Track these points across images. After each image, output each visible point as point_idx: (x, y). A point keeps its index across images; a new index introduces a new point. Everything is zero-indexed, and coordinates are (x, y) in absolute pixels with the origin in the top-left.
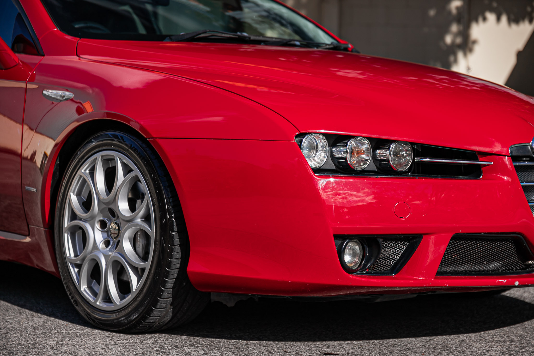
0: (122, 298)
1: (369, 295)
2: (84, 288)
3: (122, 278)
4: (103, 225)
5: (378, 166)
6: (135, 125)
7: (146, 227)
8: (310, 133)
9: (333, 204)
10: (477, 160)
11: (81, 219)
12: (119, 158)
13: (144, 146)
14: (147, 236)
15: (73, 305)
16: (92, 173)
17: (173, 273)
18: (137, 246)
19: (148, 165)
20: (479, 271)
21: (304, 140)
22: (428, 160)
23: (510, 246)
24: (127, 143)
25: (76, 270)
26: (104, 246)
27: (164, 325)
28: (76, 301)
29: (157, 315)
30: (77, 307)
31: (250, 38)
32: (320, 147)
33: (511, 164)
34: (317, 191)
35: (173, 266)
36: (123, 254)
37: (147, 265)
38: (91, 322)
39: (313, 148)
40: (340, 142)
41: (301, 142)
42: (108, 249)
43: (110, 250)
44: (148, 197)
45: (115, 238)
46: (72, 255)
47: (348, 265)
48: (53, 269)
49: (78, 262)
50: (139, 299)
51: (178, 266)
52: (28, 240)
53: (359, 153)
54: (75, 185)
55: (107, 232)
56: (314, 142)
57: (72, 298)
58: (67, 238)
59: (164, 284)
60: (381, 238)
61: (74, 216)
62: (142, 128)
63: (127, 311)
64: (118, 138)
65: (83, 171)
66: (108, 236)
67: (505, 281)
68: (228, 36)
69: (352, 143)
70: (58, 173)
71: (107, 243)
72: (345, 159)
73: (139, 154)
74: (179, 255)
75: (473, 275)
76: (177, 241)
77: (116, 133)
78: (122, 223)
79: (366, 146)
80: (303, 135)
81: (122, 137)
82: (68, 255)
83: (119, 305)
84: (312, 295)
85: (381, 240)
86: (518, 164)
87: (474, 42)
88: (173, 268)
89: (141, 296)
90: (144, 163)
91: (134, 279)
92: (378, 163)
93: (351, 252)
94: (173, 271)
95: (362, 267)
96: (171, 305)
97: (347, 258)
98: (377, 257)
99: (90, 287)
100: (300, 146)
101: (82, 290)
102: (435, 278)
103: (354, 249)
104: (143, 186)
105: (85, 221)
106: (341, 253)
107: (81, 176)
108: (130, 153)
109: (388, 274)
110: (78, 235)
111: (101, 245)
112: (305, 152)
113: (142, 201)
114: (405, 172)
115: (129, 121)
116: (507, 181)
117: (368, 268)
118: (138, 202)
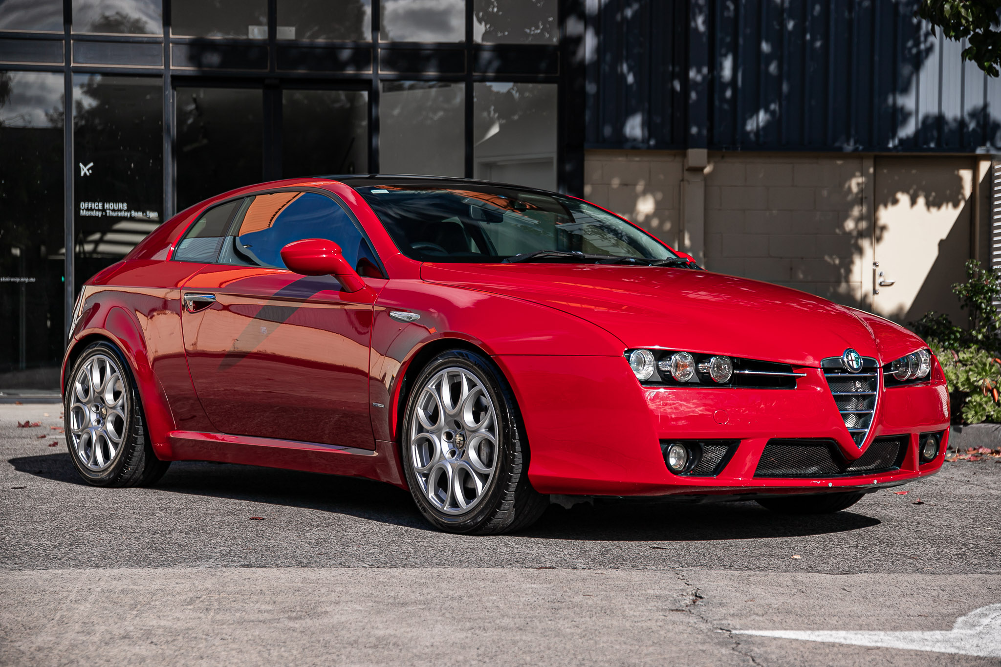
0: (467, 503)
1: (694, 495)
2: (431, 495)
3: (466, 485)
4: (449, 436)
5: (701, 378)
6: (477, 343)
7: (490, 436)
8: (638, 349)
9: (660, 415)
10: (792, 373)
11: (428, 431)
12: (465, 375)
13: (487, 362)
14: (490, 444)
15: (421, 512)
16: (439, 388)
17: (516, 477)
18: (482, 454)
19: (491, 380)
20: (796, 474)
21: (632, 355)
22: (747, 372)
23: (824, 451)
24: (472, 360)
25: (424, 479)
26: (450, 455)
27: (507, 528)
28: (424, 508)
29: (501, 517)
30: (425, 514)
31: (584, 257)
32: (647, 361)
33: (823, 376)
34: (645, 401)
35: (516, 471)
36: (468, 462)
37: (491, 471)
38: (439, 526)
39: (641, 362)
40: (664, 357)
41: (629, 357)
42: (454, 458)
43: (456, 460)
44: (492, 409)
45: (461, 448)
46: (420, 465)
47: (673, 467)
48: (400, 483)
49: (425, 472)
50: (484, 503)
51: (520, 471)
52: (376, 454)
53: (684, 366)
54: (422, 400)
55: (453, 443)
56: (642, 357)
57: (420, 505)
58: (414, 449)
59: (507, 487)
60: (703, 442)
61: (421, 429)
62: (483, 345)
63: (473, 514)
64: (463, 356)
65: (429, 387)
66: (454, 447)
67: (819, 482)
68: (563, 255)
69: (675, 358)
70: (404, 389)
71: (453, 453)
72: (670, 371)
73: (483, 370)
74: (520, 461)
75: (791, 477)
76: (518, 448)
77: (462, 351)
78: (468, 433)
79: (690, 359)
80: (631, 351)
81: (466, 355)
82: (416, 465)
83: (466, 509)
84: (642, 495)
85: (702, 444)
86: (829, 375)
87: (883, 228)
88: (515, 472)
89: (487, 500)
90: (487, 378)
91: (479, 484)
92: (701, 375)
93: (677, 456)
94: (515, 475)
95: (687, 470)
96: (514, 507)
97: (672, 461)
98: (700, 461)
99: (437, 495)
100: (629, 360)
101: (430, 497)
102: (753, 479)
103: (679, 453)
104: (487, 400)
105: (432, 433)
106: (666, 456)
107: (428, 392)
108: (475, 369)
109: (710, 475)
110: (425, 447)
111: (448, 455)
112: (633, 366)
113: (486, 413)
114: (726, 383)
115: (470, 338)
116: (819, 391)
117: (692, 470)
118: (482, 414)
